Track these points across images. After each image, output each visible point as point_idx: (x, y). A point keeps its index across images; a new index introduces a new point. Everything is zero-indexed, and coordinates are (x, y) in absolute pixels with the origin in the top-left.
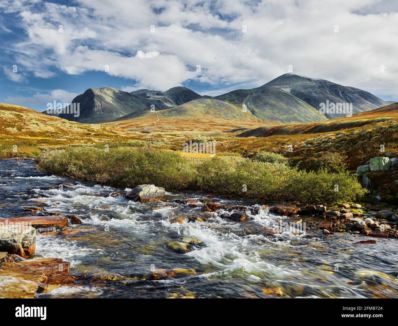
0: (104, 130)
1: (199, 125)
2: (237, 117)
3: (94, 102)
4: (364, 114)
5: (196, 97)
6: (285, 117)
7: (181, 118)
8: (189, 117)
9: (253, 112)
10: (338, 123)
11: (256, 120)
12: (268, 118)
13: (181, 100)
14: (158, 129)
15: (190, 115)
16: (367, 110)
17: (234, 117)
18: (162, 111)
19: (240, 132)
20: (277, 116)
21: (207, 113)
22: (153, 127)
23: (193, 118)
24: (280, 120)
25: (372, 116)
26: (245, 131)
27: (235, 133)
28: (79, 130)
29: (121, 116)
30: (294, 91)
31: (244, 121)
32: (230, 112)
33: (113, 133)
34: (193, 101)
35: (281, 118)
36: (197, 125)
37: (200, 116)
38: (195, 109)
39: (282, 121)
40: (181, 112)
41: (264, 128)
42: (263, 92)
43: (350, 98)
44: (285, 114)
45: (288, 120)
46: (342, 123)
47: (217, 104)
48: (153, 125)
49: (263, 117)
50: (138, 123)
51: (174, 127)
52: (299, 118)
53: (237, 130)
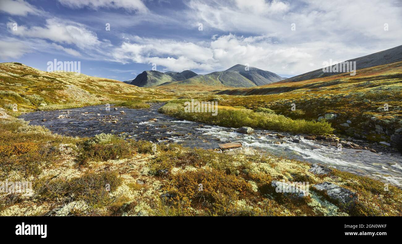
0: (156, 91)
1: (197, 88)
2: (215, 85)
3: (147, 77)
4: (274, 84)
5: (195, 75)
6: (237, 84)
7: (189, 85)
8: (192, 85)
9: (222, 82)
10: (263, 88)
11: (224, 86)
12: (229, 85)
13: (188, 76)
14: (178, 90)
15: (193, 84)
16: (274, 82)
17: (214, 85)
18: (179, 82)
19: (218, 92)
20: (233, 84)
21: (201, 83)
22: (175, 89)
23: (194, 85)
24: (235, 86)
25: (278, 85)
26: (220, 91)
27: (215, 92)
28: (146, 92)
29: (160, 84)
30: (241, 72)
31: (218, 86)
32: (211, 82)
33: (161, 93)
34: (194, 77)
35: (235, 85)
36: (196, 88)
37: (198, 84)
38: (195, 81)
39: (236, 87)
40: (188, 82)
41: (229, 90)
42: (227, 73)
43: (266, 76)
44: (237, 83)
45: (238, 86)
46: (266, 88)
47: (205, 79)
48: (175, 88)
49: (227, 85)
50: (168, 87)
51: (186, 89)
52: (243, 85)
53: (216, 91)
